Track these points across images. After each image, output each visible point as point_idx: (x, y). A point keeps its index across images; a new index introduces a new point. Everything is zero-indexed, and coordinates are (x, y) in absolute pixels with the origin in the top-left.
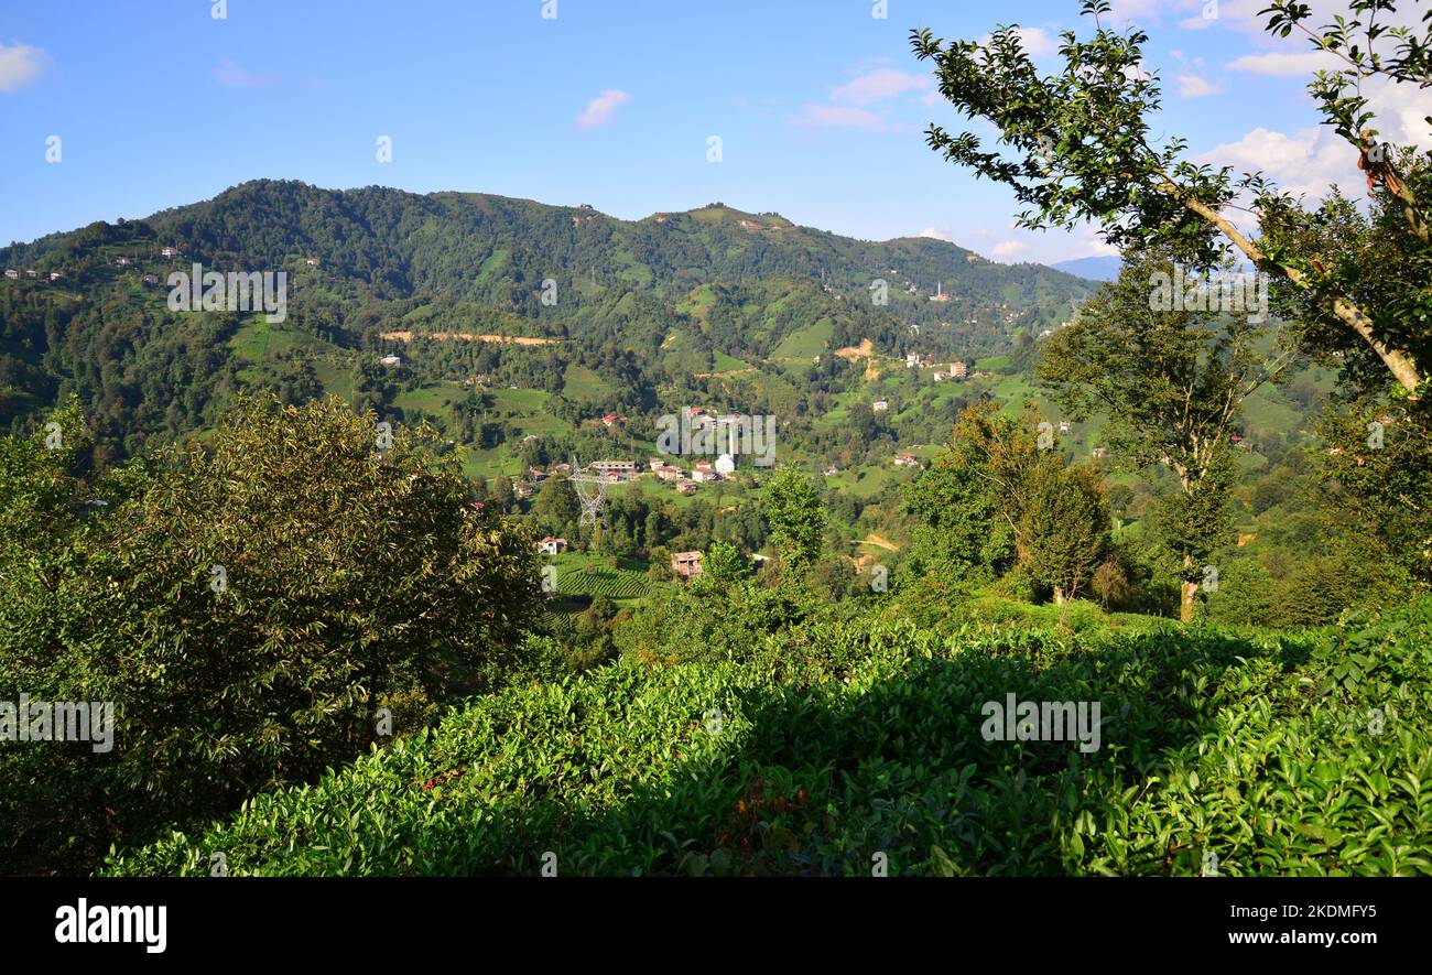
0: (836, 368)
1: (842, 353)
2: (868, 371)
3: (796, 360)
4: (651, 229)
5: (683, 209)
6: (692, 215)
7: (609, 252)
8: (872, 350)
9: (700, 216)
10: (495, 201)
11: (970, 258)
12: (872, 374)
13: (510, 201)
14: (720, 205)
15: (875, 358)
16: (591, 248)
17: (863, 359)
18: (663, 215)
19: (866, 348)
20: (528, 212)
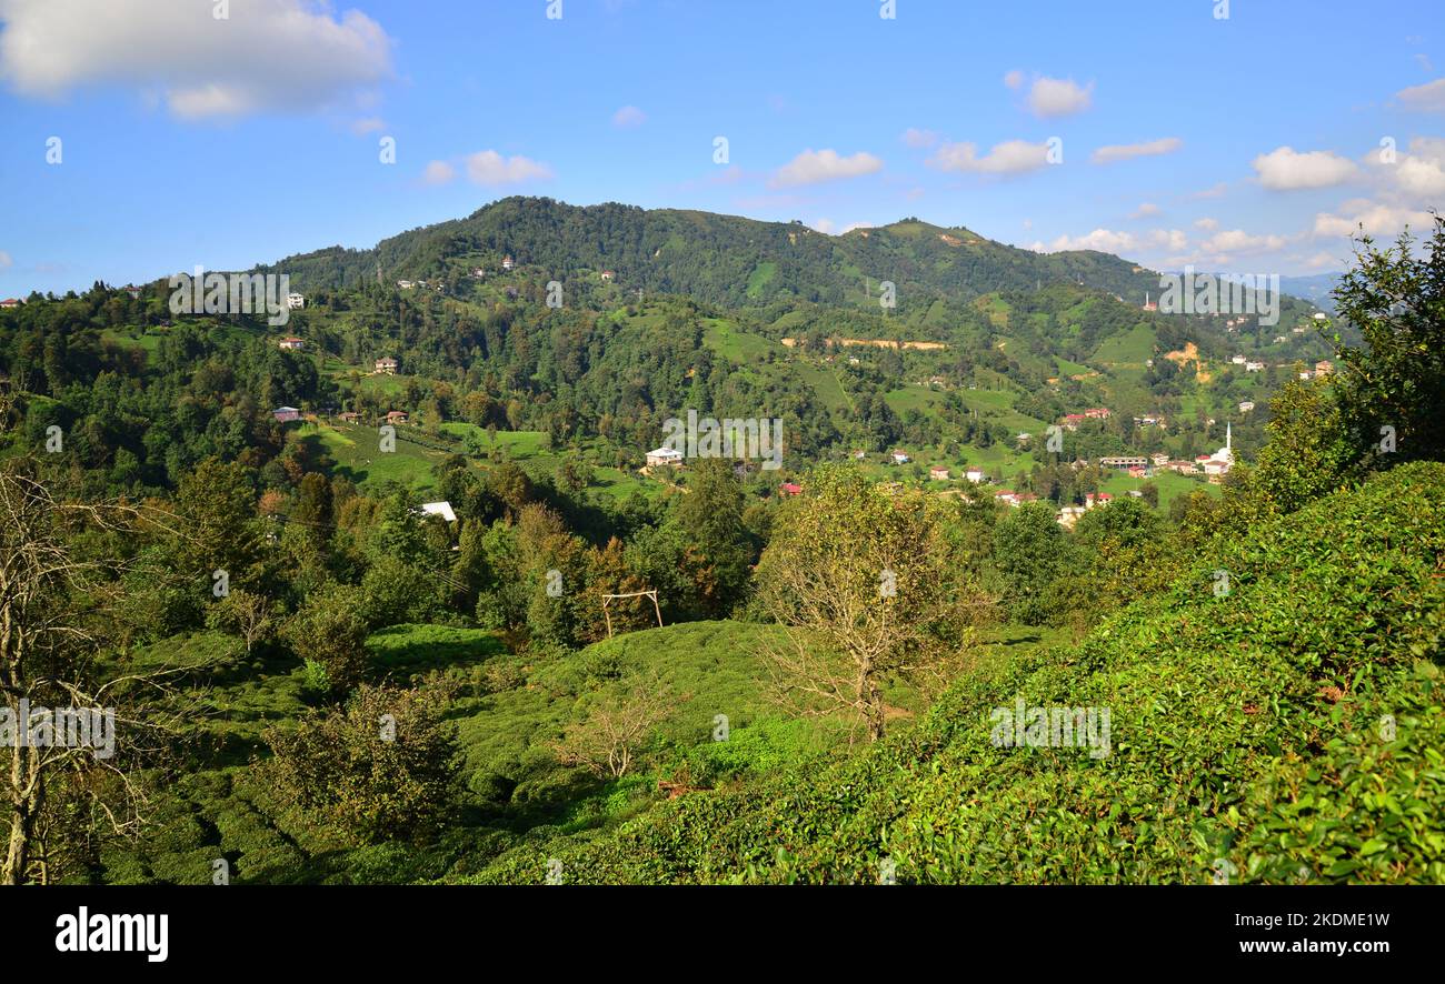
0: (1169, 371)
1: (1171, 356)
2: (1199, 374)
3: (1126, 365)
4: (860, 243)
5: (880, 225)
6: (891, 230)
7: (835, 266)
8: (1198, 353)
9: (897, 231)
10: (710, 218)
11: (1135, 270)
12: (1204, 378)
13: (722, 218)
14: (914, 220)
15: (1203, 361)
16: (816, 263)
17: (1191, 362)
18: (865, 230)
19: (1191, 351)
20: (742, 230)
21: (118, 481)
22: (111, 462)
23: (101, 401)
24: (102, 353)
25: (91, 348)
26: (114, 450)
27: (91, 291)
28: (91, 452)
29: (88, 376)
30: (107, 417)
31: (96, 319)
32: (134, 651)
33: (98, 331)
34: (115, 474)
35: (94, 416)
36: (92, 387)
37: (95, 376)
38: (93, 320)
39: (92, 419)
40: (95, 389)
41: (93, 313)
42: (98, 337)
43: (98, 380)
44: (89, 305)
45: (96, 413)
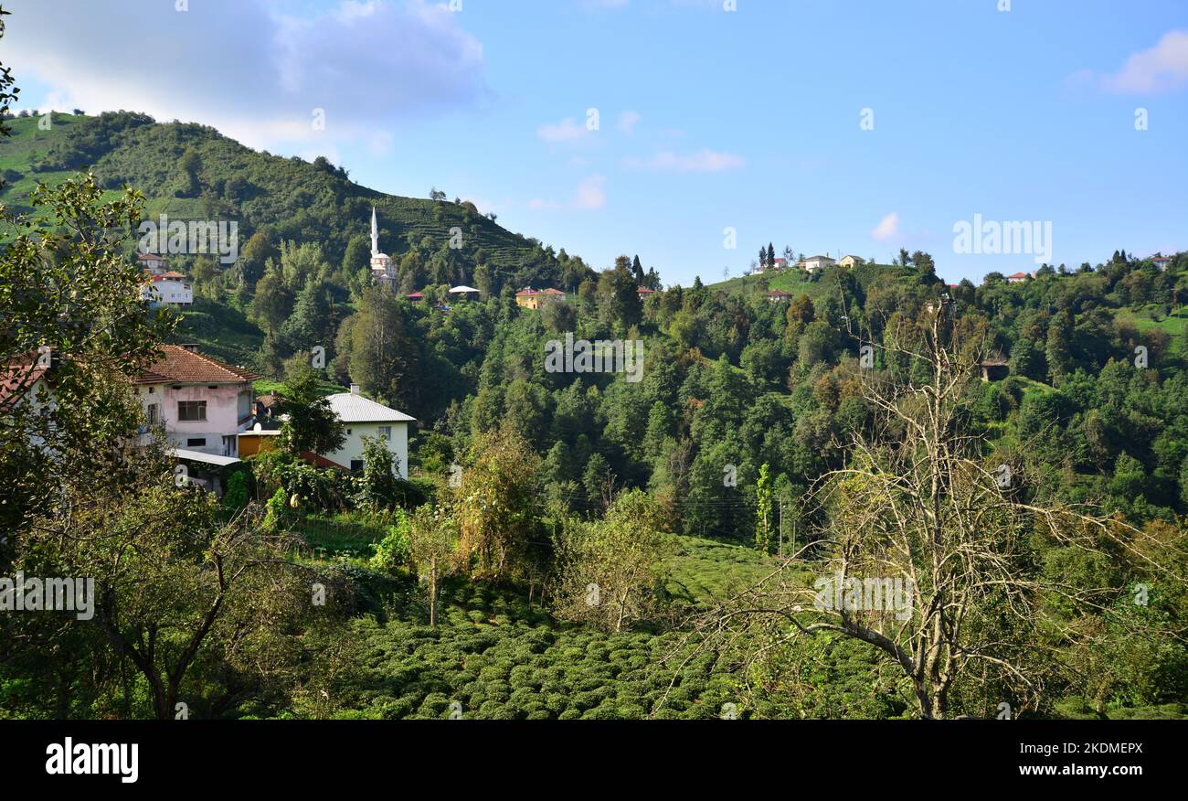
21: (1116, 493)
22: (1110, 468)
23: (1106, 393)
24: (1113, 336)
25: (1101, 331)
26: (1115, 454)
27: (1110, 264)
28: (1087, 454)
29: (1095, 364)
30: (1111, 413)
31: (1111, 297)
32: (1111, 710)
33: (1111, 311)
34: (1115, 483)
35: (1096, 410)
36: (1097, 377)
37: (1103, 363)
38: (1107, 297)
39: (1093, 415)
40: (1101, 379)
41: (1109, 289)
42: (1111, 318)
43: (1105, 370)
44: (1105, 279)
45: (1098, 407)
